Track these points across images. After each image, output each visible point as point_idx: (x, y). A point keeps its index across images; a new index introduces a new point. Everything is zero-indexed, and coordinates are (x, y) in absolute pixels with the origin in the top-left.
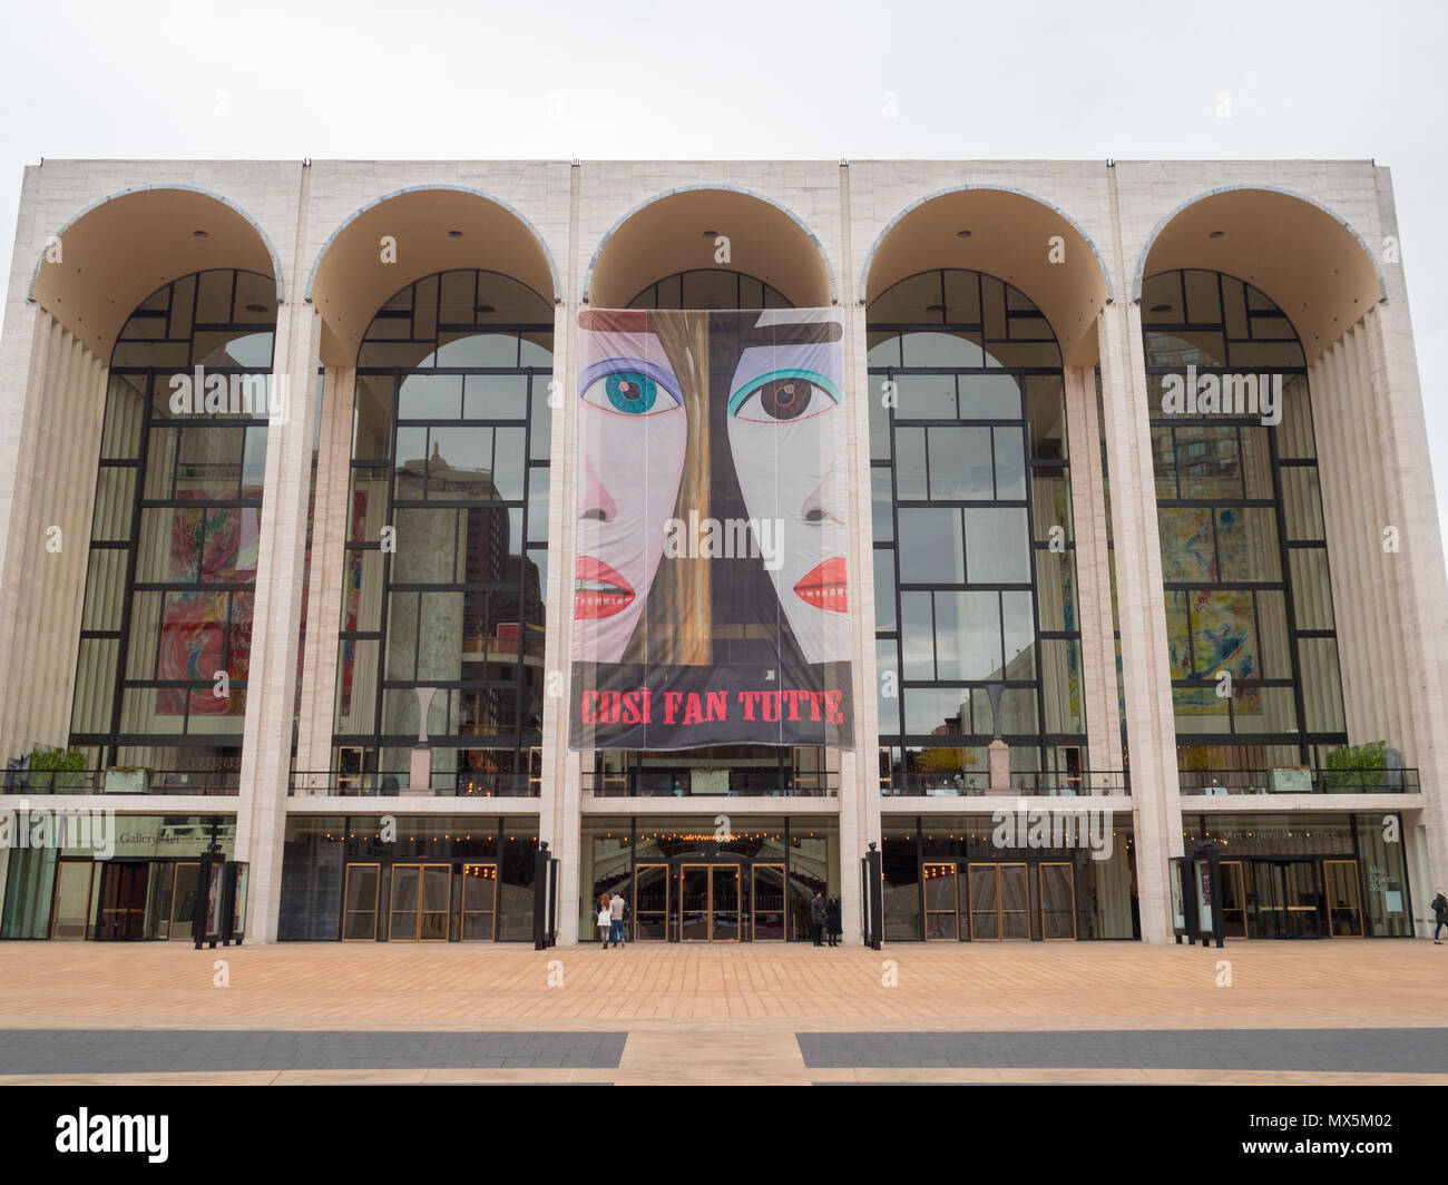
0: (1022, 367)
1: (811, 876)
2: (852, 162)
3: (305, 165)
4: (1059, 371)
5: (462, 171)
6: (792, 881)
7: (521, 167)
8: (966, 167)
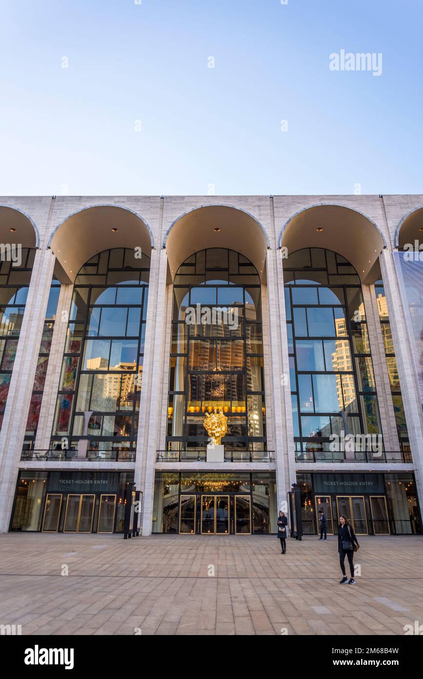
0: (344, 284)
1: (260, 503)
2: (274, 196)
3: (53, 198)
4: (360, 286)
5: (116, 200)
6: (254, 506)
7: (140, 198)
8: (321, 197)
